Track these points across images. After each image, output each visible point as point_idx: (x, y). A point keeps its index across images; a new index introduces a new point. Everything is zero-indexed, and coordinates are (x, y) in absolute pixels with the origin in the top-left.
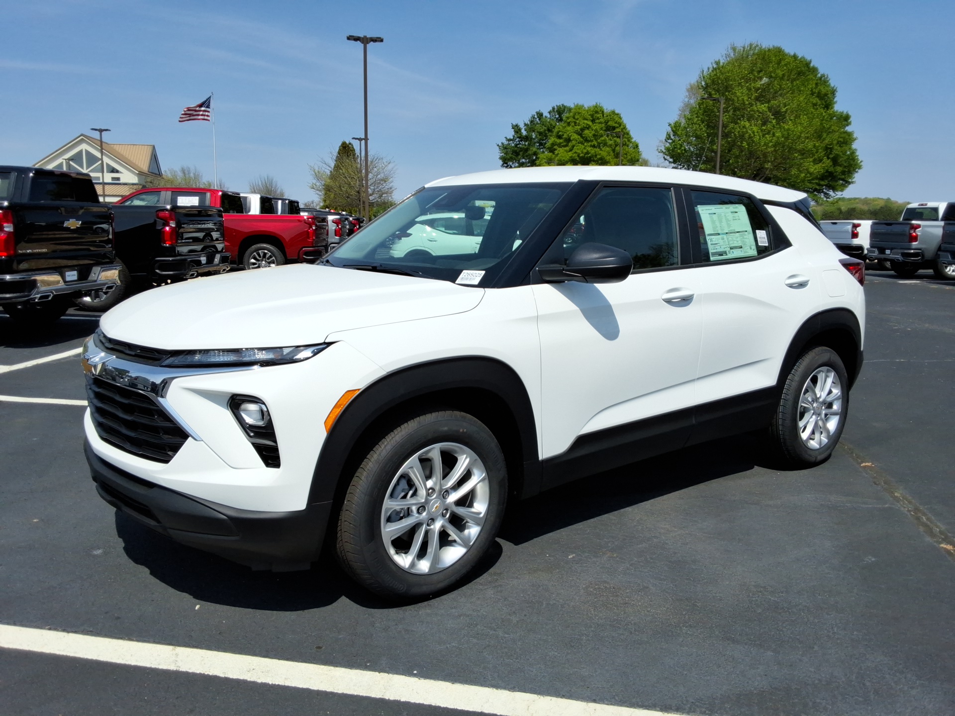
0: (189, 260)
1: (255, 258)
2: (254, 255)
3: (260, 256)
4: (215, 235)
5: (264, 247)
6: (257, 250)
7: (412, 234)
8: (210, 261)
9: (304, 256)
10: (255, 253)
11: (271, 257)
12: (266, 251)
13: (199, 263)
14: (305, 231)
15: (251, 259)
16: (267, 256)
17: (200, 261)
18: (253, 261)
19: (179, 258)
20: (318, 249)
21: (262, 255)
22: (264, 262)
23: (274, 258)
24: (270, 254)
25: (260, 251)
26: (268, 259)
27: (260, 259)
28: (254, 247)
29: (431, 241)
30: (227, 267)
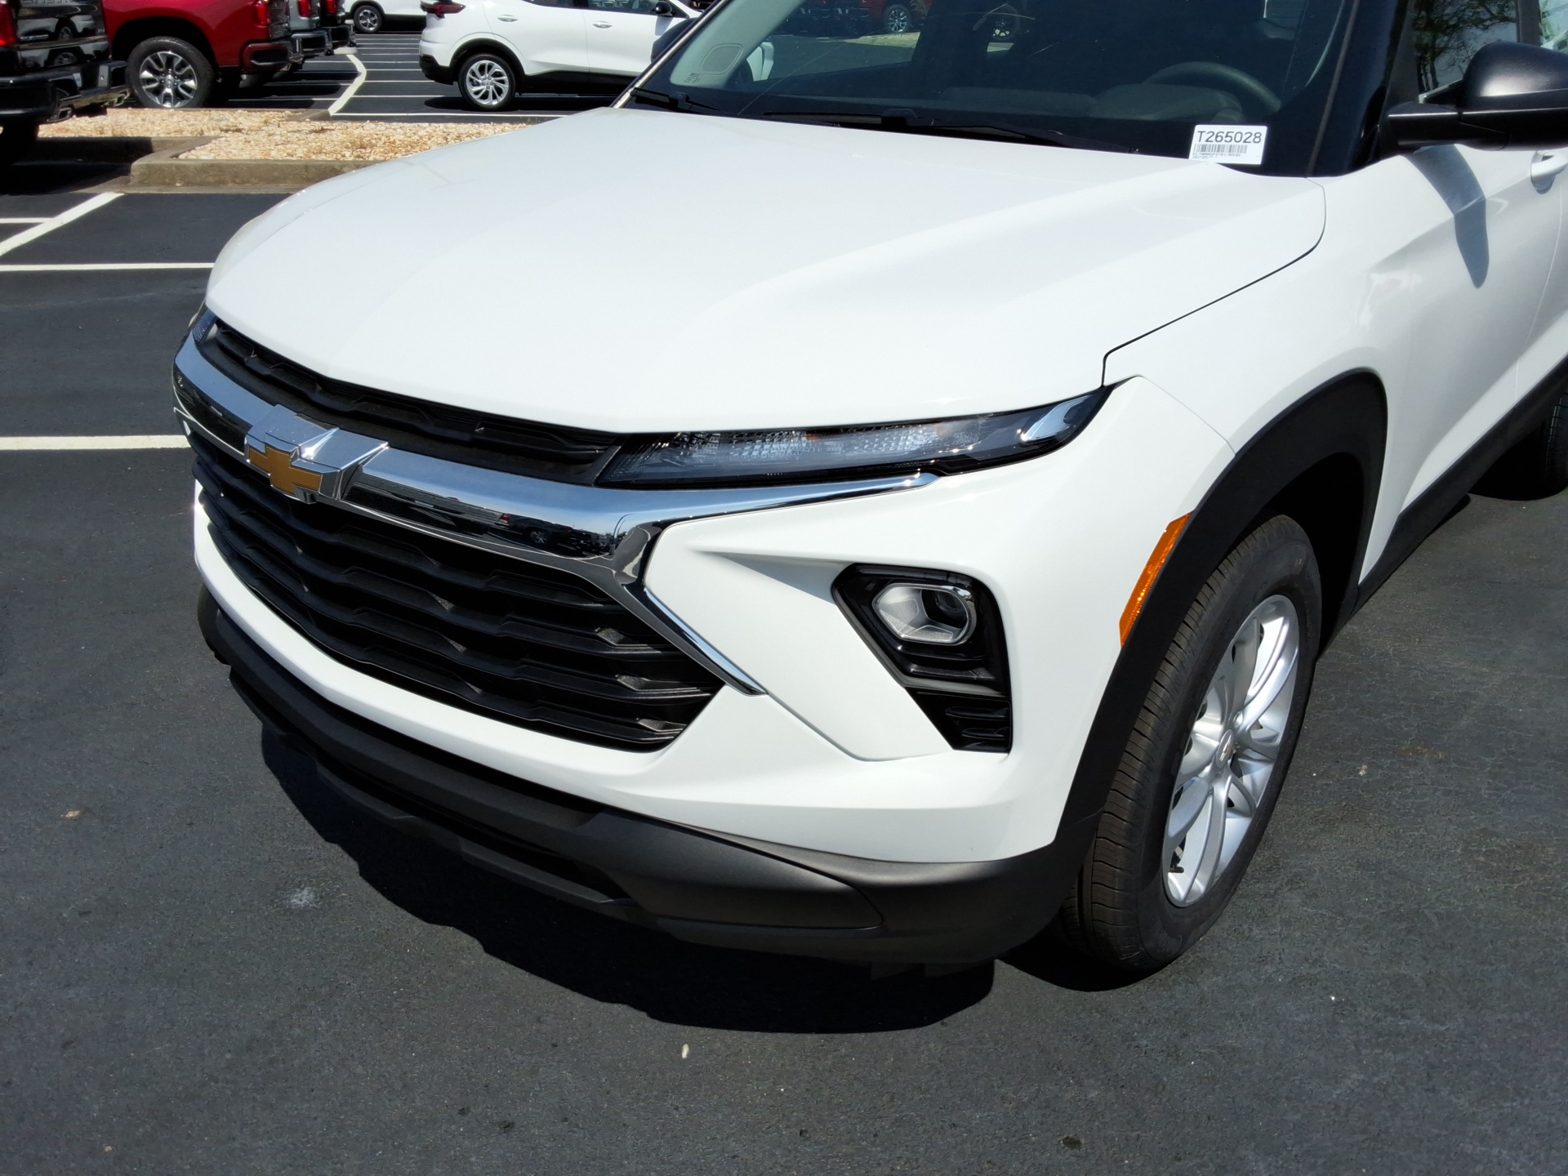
0: (50, 80)
1: (151, 69)
2: (148, 61)
3: (160, 65)
4: (81, 22)
5: (166, 43)
6: (152, 51)
7: (464, 7)
8: (90, 81)
9: (253, 61)
10: (149, 58)
11: (182, 65)
12: (170, 53)
13: (70, 86)
14: (248, 7)
15: (143, 71)
16: (176, 63)
17: (72, 82)
18: (146, 74)
19: (29, 77)
20: (280, 45)
21: (163, 61)
22: (170, 77)
23: (190, 67)
24: (181, 58)
25: (159, 53)
26: (179, 69)
27: (161, 70)
28: (144, 45)
29: (505, 20)
30: (126, 93)
